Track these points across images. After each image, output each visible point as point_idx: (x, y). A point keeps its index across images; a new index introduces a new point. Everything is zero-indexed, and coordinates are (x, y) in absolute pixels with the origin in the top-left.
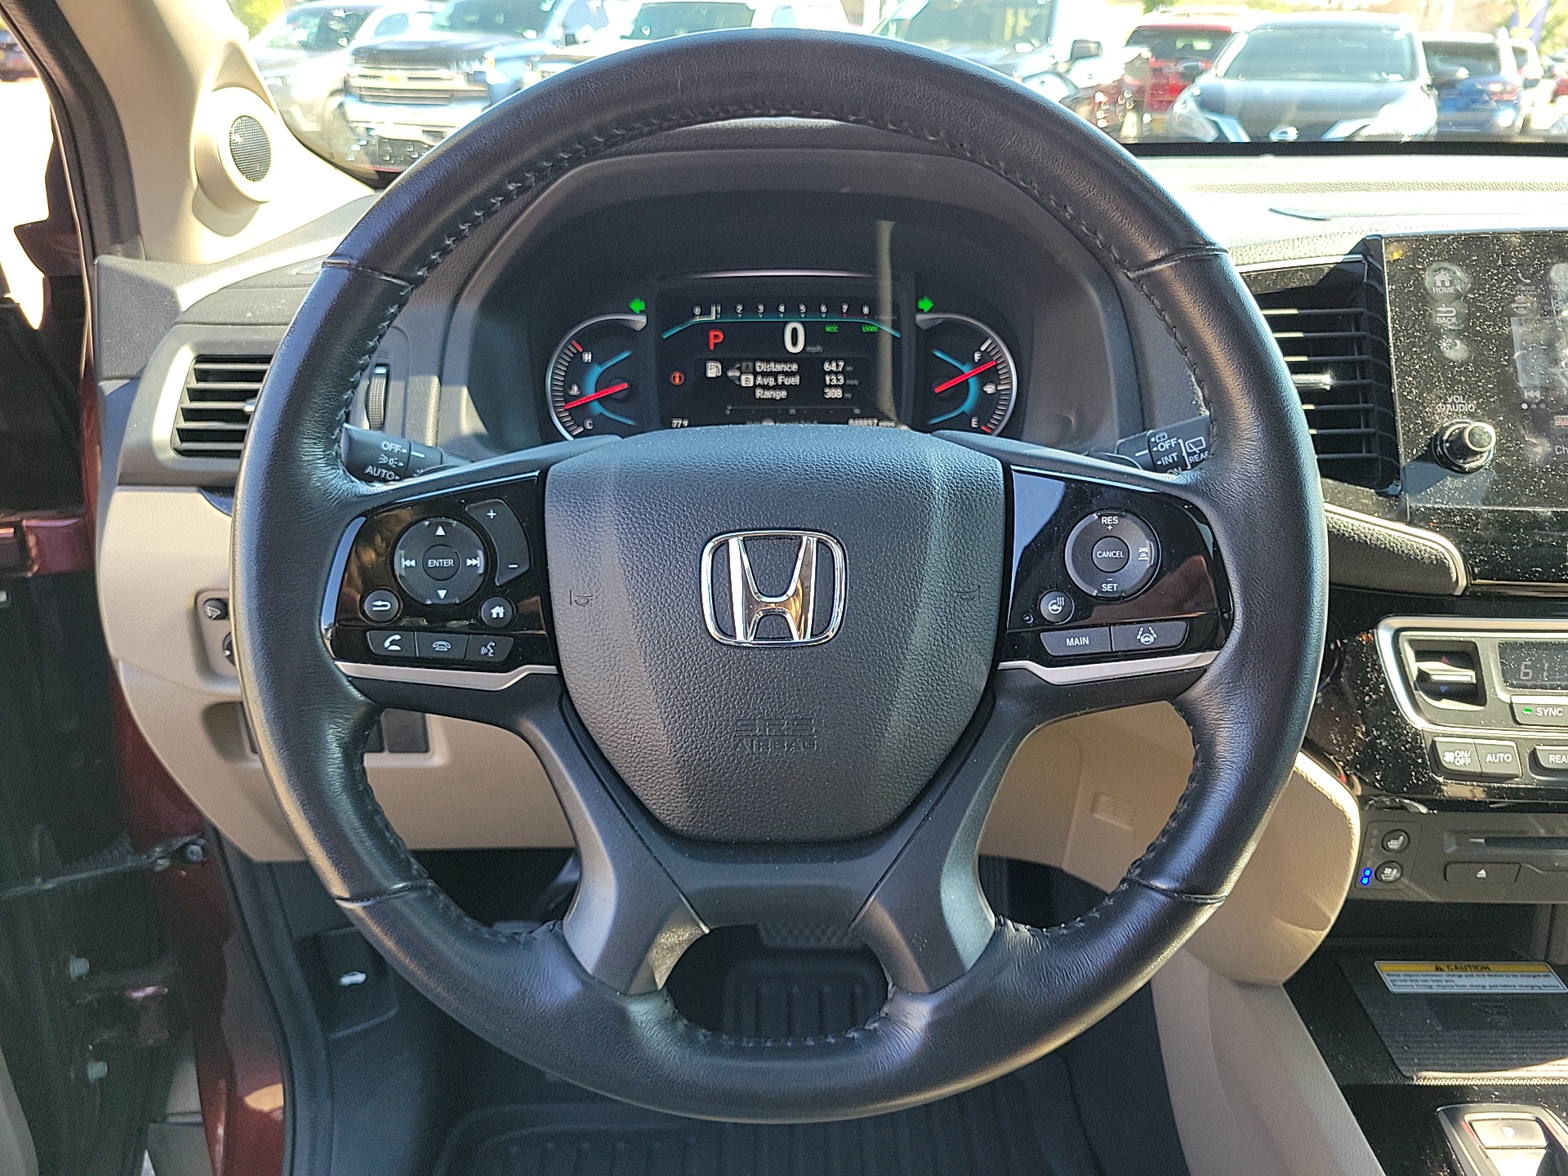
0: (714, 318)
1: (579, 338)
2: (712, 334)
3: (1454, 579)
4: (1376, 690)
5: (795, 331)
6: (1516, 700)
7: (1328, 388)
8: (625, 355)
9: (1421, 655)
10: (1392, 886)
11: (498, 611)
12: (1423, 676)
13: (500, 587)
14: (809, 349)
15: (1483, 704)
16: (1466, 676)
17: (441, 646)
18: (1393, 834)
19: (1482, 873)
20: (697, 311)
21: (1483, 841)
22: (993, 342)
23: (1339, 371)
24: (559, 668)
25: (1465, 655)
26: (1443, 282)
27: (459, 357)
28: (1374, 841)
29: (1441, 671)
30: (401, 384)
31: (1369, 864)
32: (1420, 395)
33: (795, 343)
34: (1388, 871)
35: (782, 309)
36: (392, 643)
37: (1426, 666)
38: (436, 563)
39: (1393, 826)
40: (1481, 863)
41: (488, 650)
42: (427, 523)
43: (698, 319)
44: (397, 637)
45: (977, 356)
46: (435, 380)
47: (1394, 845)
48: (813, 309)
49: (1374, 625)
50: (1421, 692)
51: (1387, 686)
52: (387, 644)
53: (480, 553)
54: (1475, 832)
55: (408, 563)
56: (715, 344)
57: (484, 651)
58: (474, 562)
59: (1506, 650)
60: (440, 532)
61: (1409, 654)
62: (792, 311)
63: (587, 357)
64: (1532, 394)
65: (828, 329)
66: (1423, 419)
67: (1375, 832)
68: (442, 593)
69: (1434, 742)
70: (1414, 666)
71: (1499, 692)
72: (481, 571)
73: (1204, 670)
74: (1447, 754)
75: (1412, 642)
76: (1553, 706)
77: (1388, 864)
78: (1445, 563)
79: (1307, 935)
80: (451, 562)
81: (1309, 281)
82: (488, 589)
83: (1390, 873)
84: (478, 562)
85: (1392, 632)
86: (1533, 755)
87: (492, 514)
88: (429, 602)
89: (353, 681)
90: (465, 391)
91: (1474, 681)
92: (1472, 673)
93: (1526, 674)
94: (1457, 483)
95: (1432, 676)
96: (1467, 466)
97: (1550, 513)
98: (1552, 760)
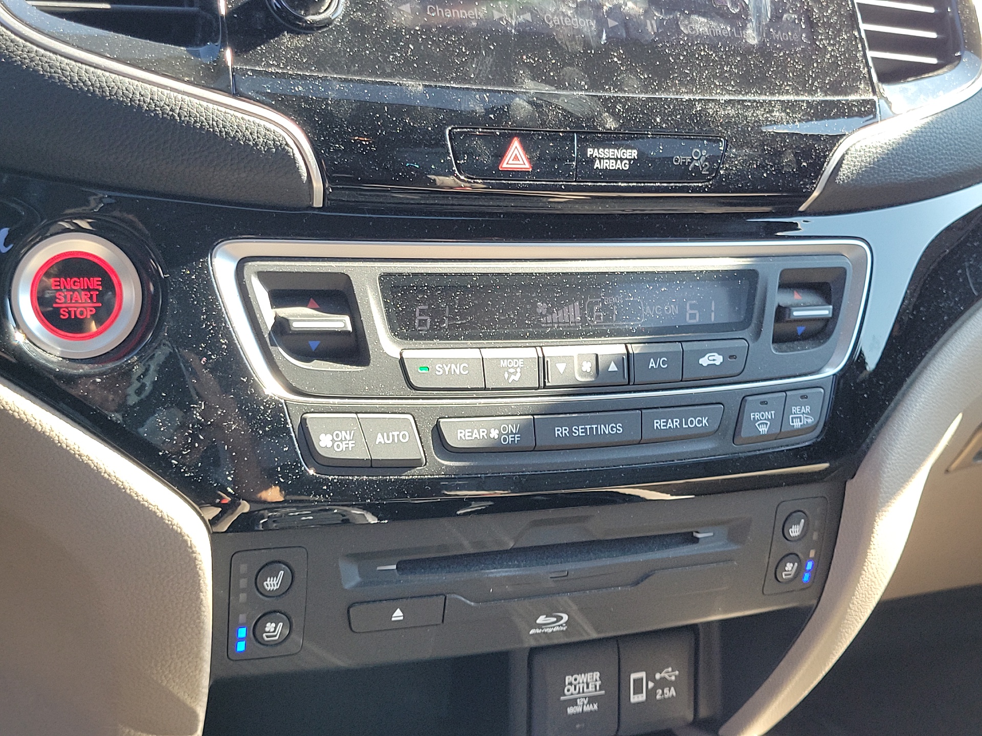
3: (304, 178)
4: (215, 346)
6: (407, 354)
9: (280, 298)
10: (280, 650)
12: (281, 326)
15: (366, 364)
16: (339, 321)
18: (268, 568)
19: (398, 615)
21: (394, 567)
28: (243, 583)
29: (304, 318)
31: (243, 617)
34: (270, 627)
37: (284, 312)
39: (266, 557)
40: (395, 600)
47: (272, 584)
49: (207, 249)
50: (280, 348)
54: (381, 554)
59: (392, 285)
61: (261, 294)
67: (243, 568)
69: (303, 422)
70: (268, 314)
71: (383, 340)
74: (322, 437)
76: (455, 361)
77: (268, 615)
78: (288, 152)
83: (273, 629)
85: (233, 265)
86: (437, 431)
91: (350, 328)
92: (347, 319)
93: (422, 323)
94: (299, 41)
95: (296, 325)
96: (310, 18)
97: (421, 88)
98: (460, 436)
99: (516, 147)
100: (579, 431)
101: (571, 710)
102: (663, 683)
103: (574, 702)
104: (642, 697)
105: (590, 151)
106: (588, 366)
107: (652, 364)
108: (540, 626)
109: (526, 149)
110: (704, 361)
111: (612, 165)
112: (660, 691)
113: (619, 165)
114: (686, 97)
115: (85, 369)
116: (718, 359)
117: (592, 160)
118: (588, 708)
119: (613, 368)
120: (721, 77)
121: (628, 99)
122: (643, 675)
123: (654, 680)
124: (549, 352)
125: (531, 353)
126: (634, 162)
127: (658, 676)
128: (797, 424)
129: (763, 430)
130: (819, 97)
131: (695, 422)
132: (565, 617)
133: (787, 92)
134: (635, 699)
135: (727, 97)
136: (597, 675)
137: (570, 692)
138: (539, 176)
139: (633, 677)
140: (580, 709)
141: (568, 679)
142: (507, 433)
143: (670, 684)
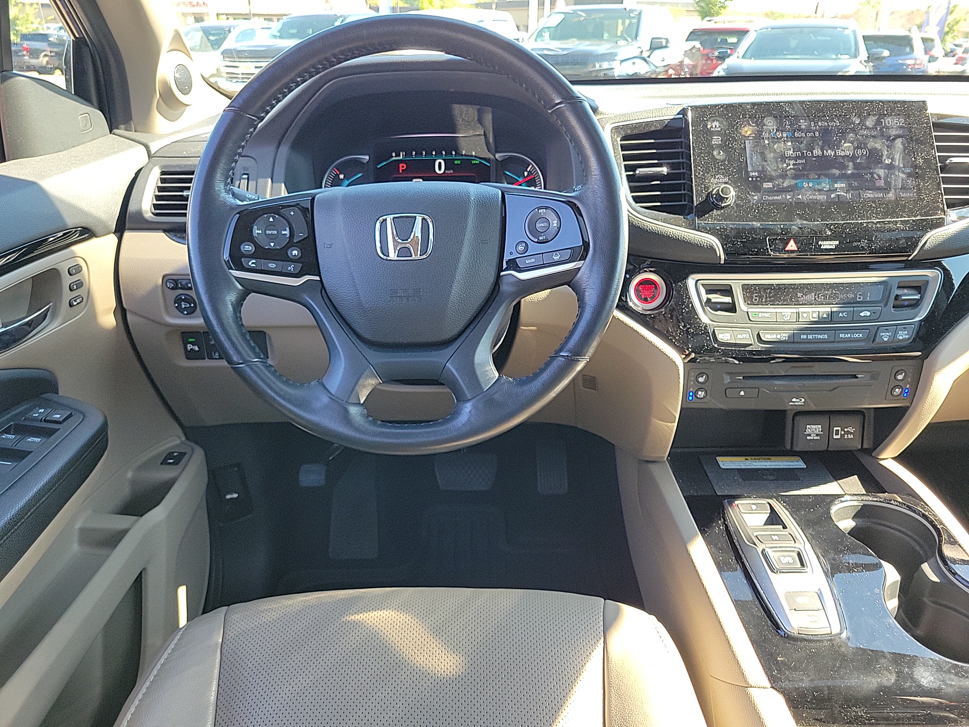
0: (401, 158)
1: (337, 167)
2: (401, 165)
3: (718, 255)
4: (688, 307)
5: (440, 163)
6: (750, 310)
7: (666, 174)
8: (360, 175)
9: (709, 292)
10: (702, 401)
11: (295, 252)
12: (709, 300)
13: (296, 243)
14: (446, 172)
15: (736, 312)
16: (728, 300)
17: (272, 266)
18: (701, 375)
19: (742, 393)
20: (394, 154)
21: (742, 378)
22: (533, 167)
23: (672, 166)
24: (321, 278)
25: (727, 291)
26: (716, 126)
27: (280, 170)
28: (692, 378)
29: (716, 298)
30: (255, 182)
31: (691, 389)
32: (703, 175)
33: (440, 169)
34: (700, 393)
35: (434, 153)
36: (253, 263)
37: (710, 296)
38: (270, 232)
39: (700, 371)
40: (742, 388)
41: (291, 268)
42: (266, 216)
43: (394, 158)
44: (254, 261)
45: (526, 174)
46: (270, 180)
47: (701, 380)
48: (449, 153)
49: (686, 278)
50: (708, 308)
51: (692, 306)
52: (250, 264)
53: (288, 229)
54: (737, 373)
55: (259, 232)
56: (403, 170)
57: (289, 268)
58: (285, 232)
59: (746, 288)
60: (271, 220)
61: (703, 291)
62: (439, 154)
63: (342, 176)
64: (754, 174)
65: (456, 162)
66: (704, 185)
67: (693, 374)
68: (272, 244)
69: (714, 330)
70: (705, 297)
71: (741, 305)
72: (288, 236)
73: (579, 269)
74: (720, 335)
75: (703, 285)
76: (766, 313)
77: (700, 389)
78: (714, 248)
79: (667, 426)
80: (276, 232)
81: (659, 127)
82: (291, 244)
83: (701, 394)
84: (287, 232)
85: (694, 282)
86: (758, 335)
87: (292, 213)
88: (267, 248)
89: (237, 278)
90: (283, 185)
91: (731, 302)
92: (730, 298)
93: (756, 300)
94: (719, 212)
95: (713, 301)
96: (722, 204)
97: (759, 225)
98: (767, 337)
99: (792, 243)
100: (810, 337)
101: (808, 438)
102: (848, 433)
103: (810, 435)
104: (839, 437)
105: (820, 243)
106: (815, 315)
107: (841, 315)
108: (793, 402)
109: (796, 243)
110: (862, 314)
111: (829, 247)
112: (846, 435)
113: (831, 247)
114: (860, 221)
115: (649, 312)
116: (868, 314)
117: (821, 245)
118: (815, 438)
119: (825, 316)
120: (876, 214)
121: (836, 224)
122: (839, 428)
123: (844, 431)
124: (801, 310)
125: (794, 310)
126: (837, 246)
127: (846, 430)
128: (901, 338)
129: (886, 339)
130: (919, 218)
131: (857, 336)
132: (803, 400)
133: (905, 217)
134: (835, 437)
135: (878, 220)
136: (820, 426)
137: (808, 431)
138: (800, 252)
139: (835, 429)
140: (812, 438)
141: (808, 426)
142: (783, 336)
143: (851, 433)
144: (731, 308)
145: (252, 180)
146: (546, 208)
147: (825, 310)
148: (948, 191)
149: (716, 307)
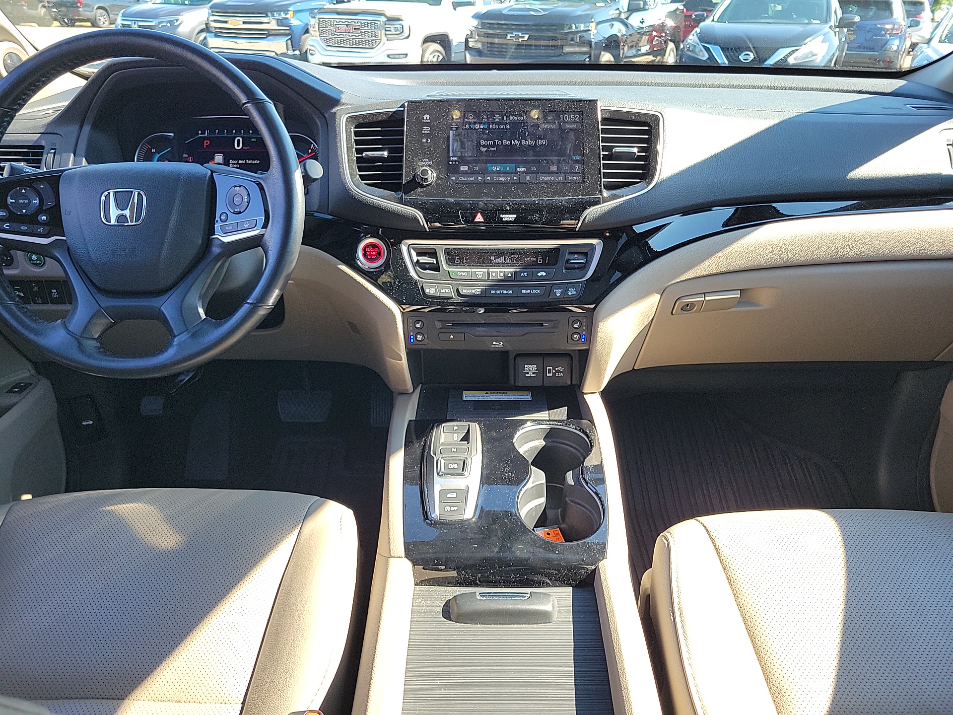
0: (206, 135)
1: (150, 142)
2: (205, 141)
3: (422, 224)
5: (239, 141)
6: (450, 269)
7: (386, 157)
8: (169, 149)
9: (419, 254)
10: (421, 343)
11: (44, 218)
13: (45, 210)
14: (244, 148)
15: (439, 271)
16: (433, 261)
17: (24, 228)
18: (418, 321)
19: (452, 337)
20: (200, 132)
21: (451, 325)
22: (313, 145)
23: (390, 151)
24: (65, 238)
25: (433, 254)
26: (426, 118)
28: (411, 325)
29: (424, 259)
30: (59, 156)
31: (412, 334)
32: (413, 159)
33: (238, 146)
35: (234, 132)
36: (7, 226)
37: (419, 258)
38: (22, 201)
39: (417, 319)
40: (451, 333)
41: (40, 230)
42: (18, 188)
43: (200, 135)
44: (8, 224)
45: (310, 151)
46: (72, 155)
47: (418, 326)
48: (247, 132)
49: (400, 242)
50: (417, 267)
51: (405, 265)
52: (5, 226)
53: (37, 198)
54: (448, 321)
55: (12, 201)
56: (206, 145)
57: (39, 230)
58: (36, 202)
59: (447, 252)
60: (23, 191)
61: (414, 253)
62: (238, 133)
63: (153, 150)
64: (454, 159)
65: (252, 140)
66: (412, 167)
67: (410, 321)
68: (24, 211)
69: (423, 286)
70: (415, 258)
71: (444, 265)
72: (37, 205)
73: (263, 235)
74: (427, 289)
75: (413, 249)
76: (464, 272)
77: (418, 333)
78: (419, 219)
79: (397, 363)
80: (27, 201)
81: (385, 117)
82: (40, 210)
83: (420, 337)
84: (37, 201)
85: (407, 246)
86: (458, 290)
87: (42, 186)
88: (19, 213)
90: (84, 159)
91: (435, 262)
92: (435, 260)
93: (457, 261)
94: (422, 190)
95: (421, 261)
96: (425, 184)
97: (453, 200)
98: (465, 291)
99: (479, 215)
100: (498, 292)
101: (527, 375)
102: (559, 371)
103: (528, 373)
104: (551, 375)
105: (501, 216)
106: (502, 275)
107: (522, 274)
108: (494, 345)
109: (482, 216)
110: (539, 274)
111: (509, 220)
112: (557, 374)
113: (511, 219)
114: (533, 199)
115: (372, 270)
116: (544, 274)
117: (502, 218)
118: (532, 375)
119: (510, 275)
120: (547, 193)
121: (514, 200)
122: (551, 368)
123: (555, 370)
124: (491, 270)
125: (485, 270)
126: (515, 219)
127: (556, 369)
128: (570, 294)
129: (558, 295)
130: (580, 197)
131: (535, 291)
132: (502, 343)
133: (569, 196)
134: (548, 375)
135: (548, 198)
136: (535, 366)
137: (526, 370)
138: (486, 223)
139: (548, 368)
140: (530, 375)
141: (526, 366)
142: (477, 291)
143: (561, 372)
144: (436, 268)
145: (58, 154)
146: (240, 186)
147: (510, 270)
148: (606, 175)
149: (424, 266)
